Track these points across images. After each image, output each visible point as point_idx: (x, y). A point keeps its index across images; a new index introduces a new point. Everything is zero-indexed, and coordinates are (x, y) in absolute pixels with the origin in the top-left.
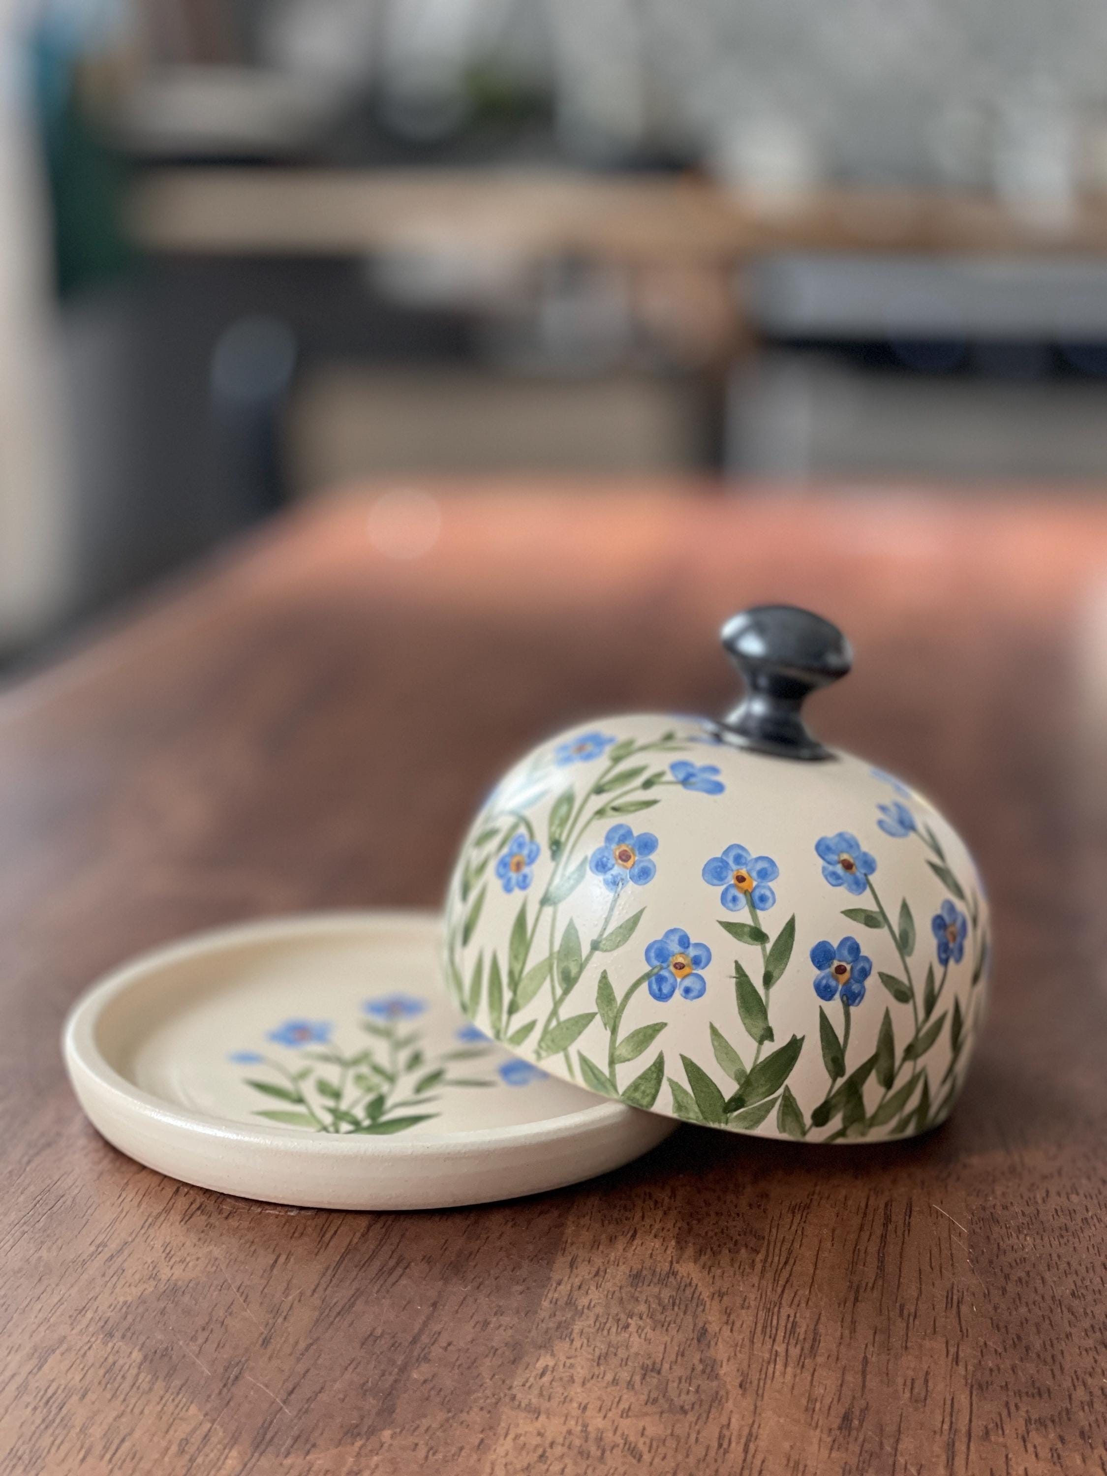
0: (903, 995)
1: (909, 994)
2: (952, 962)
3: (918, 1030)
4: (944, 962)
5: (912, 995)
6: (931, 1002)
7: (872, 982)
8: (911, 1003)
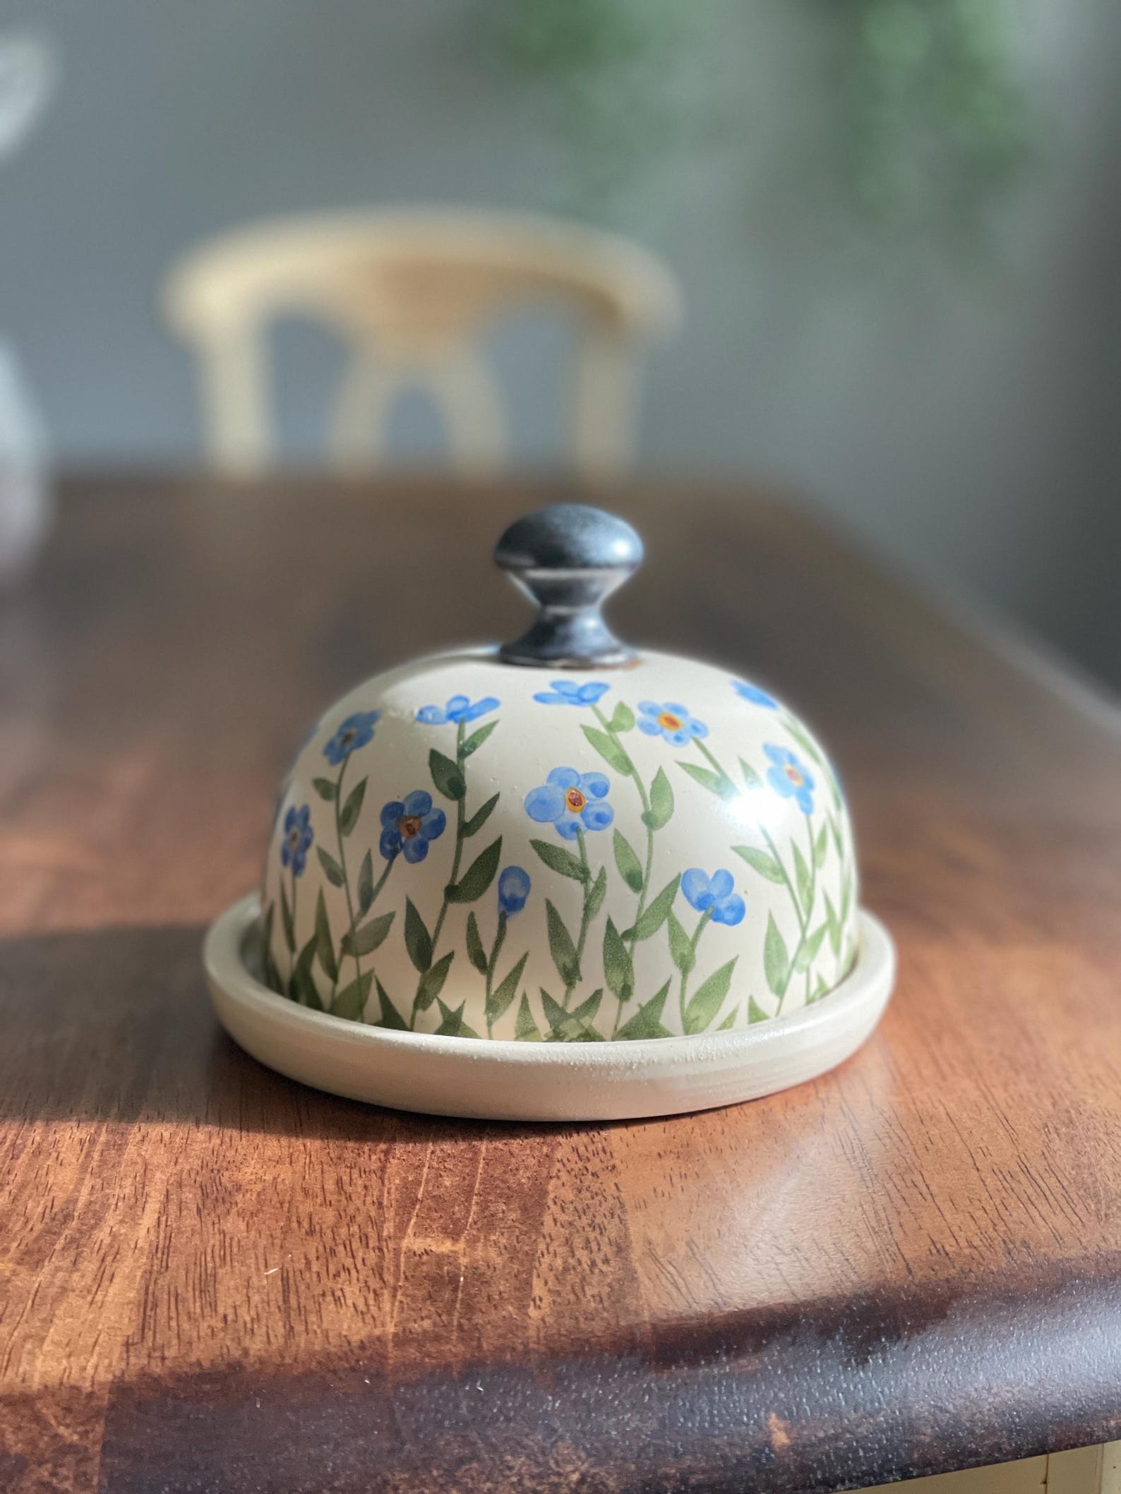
0: (337, 877)
1: (342, 878)
2: (401, 857)
3: (353, 925)
4: (391, 855)
5: (345, 880)
6: (367, 897)
7: (311, 856)
8: (343, 887)
